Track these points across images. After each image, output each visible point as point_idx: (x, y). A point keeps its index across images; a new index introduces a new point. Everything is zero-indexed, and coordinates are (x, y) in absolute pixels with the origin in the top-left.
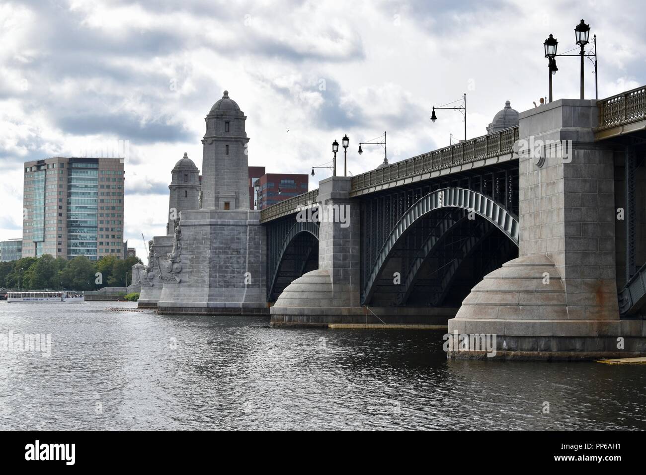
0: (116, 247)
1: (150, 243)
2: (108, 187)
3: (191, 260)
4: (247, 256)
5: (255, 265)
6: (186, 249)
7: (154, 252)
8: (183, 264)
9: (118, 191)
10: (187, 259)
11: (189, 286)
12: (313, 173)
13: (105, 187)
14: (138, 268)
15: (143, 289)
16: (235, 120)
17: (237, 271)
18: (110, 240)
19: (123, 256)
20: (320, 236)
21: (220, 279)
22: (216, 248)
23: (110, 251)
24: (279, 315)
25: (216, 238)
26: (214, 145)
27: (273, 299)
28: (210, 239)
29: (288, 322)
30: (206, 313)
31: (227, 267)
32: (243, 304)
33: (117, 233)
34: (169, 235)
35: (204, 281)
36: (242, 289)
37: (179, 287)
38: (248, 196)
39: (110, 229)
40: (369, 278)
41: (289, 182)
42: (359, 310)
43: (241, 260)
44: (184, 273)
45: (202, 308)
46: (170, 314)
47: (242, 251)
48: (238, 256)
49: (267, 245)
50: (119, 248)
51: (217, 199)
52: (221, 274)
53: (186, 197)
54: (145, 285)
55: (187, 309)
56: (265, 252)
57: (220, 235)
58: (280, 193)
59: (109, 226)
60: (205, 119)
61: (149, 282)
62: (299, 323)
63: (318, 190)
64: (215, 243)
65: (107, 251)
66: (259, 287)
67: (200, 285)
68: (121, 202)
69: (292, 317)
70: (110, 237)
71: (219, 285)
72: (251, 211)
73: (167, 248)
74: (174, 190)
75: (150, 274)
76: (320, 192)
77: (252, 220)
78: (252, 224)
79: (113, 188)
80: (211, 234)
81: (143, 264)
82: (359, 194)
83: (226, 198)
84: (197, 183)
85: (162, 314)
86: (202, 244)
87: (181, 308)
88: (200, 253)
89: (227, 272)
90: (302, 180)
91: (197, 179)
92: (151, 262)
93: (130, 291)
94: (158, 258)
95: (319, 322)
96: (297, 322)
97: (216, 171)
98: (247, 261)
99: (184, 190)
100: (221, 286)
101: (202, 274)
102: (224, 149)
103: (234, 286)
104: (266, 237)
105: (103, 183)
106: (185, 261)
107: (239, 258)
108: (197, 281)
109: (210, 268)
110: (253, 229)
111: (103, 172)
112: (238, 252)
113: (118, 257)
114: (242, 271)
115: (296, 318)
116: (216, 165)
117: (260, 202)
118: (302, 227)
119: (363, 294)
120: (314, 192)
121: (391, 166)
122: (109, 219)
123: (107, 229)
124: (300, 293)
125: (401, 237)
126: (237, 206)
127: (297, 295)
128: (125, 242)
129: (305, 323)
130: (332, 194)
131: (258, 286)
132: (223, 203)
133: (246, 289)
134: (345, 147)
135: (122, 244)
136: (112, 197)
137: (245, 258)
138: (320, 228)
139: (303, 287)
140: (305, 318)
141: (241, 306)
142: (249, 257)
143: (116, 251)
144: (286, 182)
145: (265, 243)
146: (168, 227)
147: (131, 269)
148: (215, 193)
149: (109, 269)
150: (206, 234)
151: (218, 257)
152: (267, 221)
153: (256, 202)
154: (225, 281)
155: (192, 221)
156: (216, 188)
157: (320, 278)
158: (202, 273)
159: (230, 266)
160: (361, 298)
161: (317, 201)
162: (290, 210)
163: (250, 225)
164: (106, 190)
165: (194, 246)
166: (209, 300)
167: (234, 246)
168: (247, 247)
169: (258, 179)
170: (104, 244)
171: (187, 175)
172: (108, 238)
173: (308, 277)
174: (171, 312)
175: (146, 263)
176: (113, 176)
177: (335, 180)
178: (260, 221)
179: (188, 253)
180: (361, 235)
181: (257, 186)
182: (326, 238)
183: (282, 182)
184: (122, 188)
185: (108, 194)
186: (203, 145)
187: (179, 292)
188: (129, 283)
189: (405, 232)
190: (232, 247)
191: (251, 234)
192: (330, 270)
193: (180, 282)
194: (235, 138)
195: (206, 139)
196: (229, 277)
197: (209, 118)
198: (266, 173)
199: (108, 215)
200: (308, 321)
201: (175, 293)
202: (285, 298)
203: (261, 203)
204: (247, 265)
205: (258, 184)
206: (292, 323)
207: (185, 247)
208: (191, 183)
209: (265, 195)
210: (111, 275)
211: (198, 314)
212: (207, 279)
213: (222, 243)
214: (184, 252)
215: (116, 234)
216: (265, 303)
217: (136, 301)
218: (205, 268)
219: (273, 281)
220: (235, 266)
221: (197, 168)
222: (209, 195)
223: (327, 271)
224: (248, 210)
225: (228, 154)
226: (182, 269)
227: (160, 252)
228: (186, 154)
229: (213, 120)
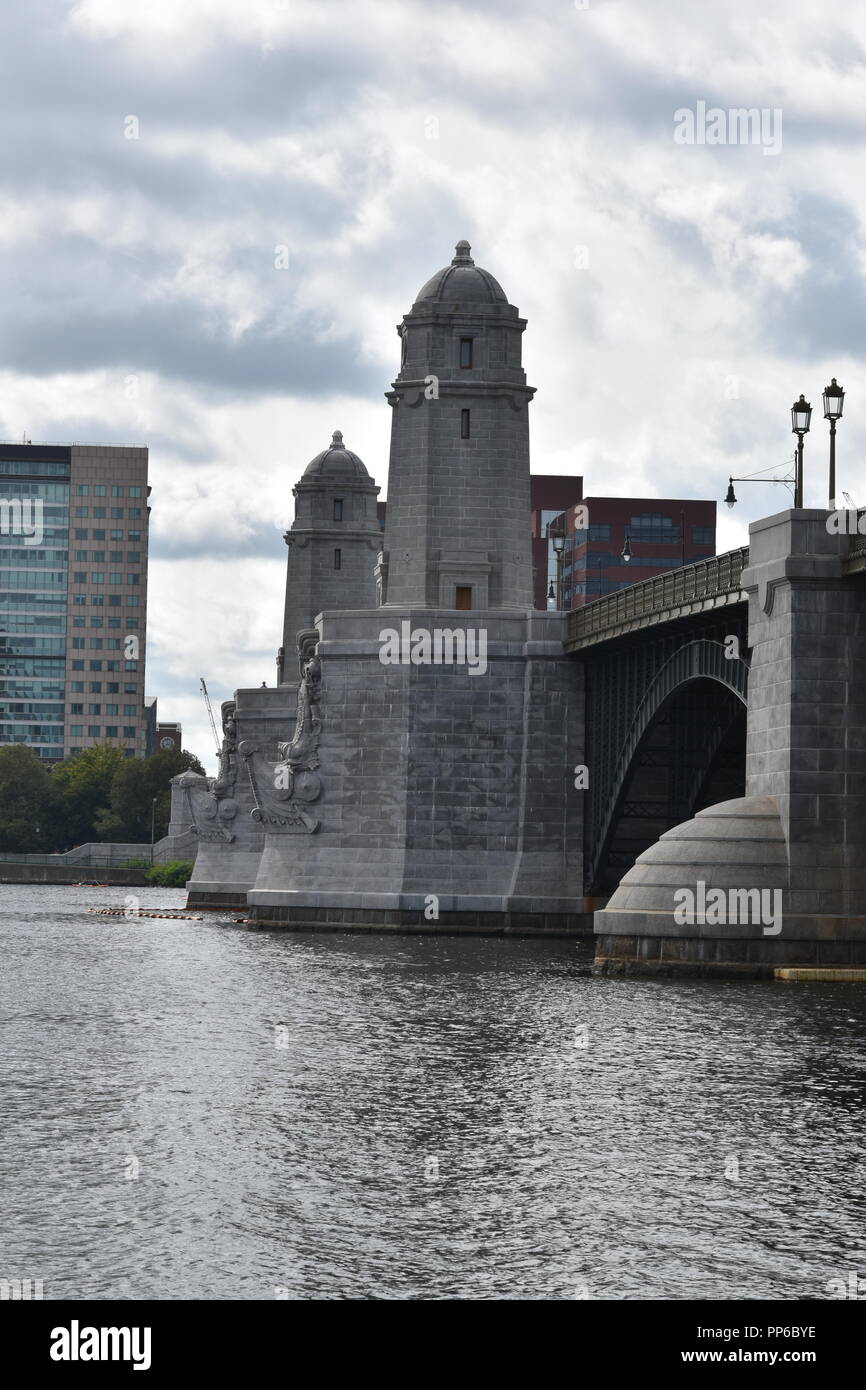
0: (121, 722)
1: (227, 709)
2: (99, 535)
3: (351, 764)
4: (525, 751)
5: (549, 780)
6: (337, 728)
7: (240, 736)
8: (326, 774)
9: (130, 547)
10: (338, 758)
11: (345, 843)
12: (731, 498)
13: (90, 534)
14: (188, 787)
15: (204, 850)
16: (492, 331)
17: (492, 799)
18: (105, 698)
19: (144, 747)
20: (751, 692)
21: (442, 824)
22: (427, 728)
23: (103, 731)
24: (622, 937)
25: (428, 697)
26: (424, 408)
27: (603, 887)
28: (411, 698)
29: (649, 958)
30: (395, 926)
31: (462, 786)
32: (509, 899)
33: (127, 678)
34: (285, 685)
35: (393, 830)
36: (509, 853)
37: (312, 846)
38: (528, 568)
39: (105, 666)
41: (657, 523)
43: (507, 765)
44: (330, 802)
45: (384, 910)
46: (285, 929)
47: (509, 737)
48: (497, 751)
49: (587, 720)
50: (134, 722)
51: (433, 575)
52: (443, 808)
53: (338, 567)
54: (210, 839)
55: (339, 913)
56: (581, 742)
57: (440, 686)
58: (627, 558)
59: (100, 655)
60: (399, 328)
61: (222, 830)
62: (684, 961)
63: (744, 551)
64: (425, 711)
65: (94, 731)
66: (560, 849)
67: (379, 841)
68: (140, 581)
69: (663, 942)
70: (104, 688)
71: (438, 841)
72: (539, 613)
73: (278, 727)
74: (303, 547)
75: (225, 804)
76: (751, 556)
77: (540, 642)
78: (540, 653)
79: (114, 539)
80: (412, 683)
81: (204, 774)
83: (463, 572)
84: (372, 526)
85: (262, 929)
86: (386, 713)
87: (319, 911)
88: (380, 742)
89: (461, 802)
90: (699, 516)
91: (372, 513)
92: (227, 768)
93: (163, 853)
94: (249, 756)
95: (744, 960)
96: (679, 958)
97: (430, 490)
98: (524, 766)
99: (332, 547)
100: (443, 845)
101: (385, 808)
102: (453, 424)
103: (483, 845)
104: (582, 696)
105: (85, 524)
106: (330, 766)
107: (500, 758)
108: (368, 828)
109: (410, 788)
110: (541, 668)
111: (85, 488)
112: (496, 740)
113: (130, 752)
114: (509, 798)
115: (672, 947)
116: (430, 471)
117: (567, 584)
118: (696, 665)
120: (732, 555)
122: (101, 633)
123: (96, 666)
124: (687, 869)
126: (495, 598)
127: (677, 876)
128: (148, 703)
129: (703, 963)
130: (789, 563)
131: (557, 846)
132: (453, 588)
133: (520, 853)
134: (832, 417)
135: (139, 711)
136: (111, 567)
137: (518, 758)
138: (751, 670)
139: (696, 850)
140: (702, 947)
141: (504, 908)
142: (530, 757)
143: (121, 732)
144: (646, 522)
145: (581, 712)
146: (282, 661)
147: (168, 787)
148: (428, 558)
149: (101, 787)
150: (399, 685)
151: (436, 754)
152: (585, 644)
153: (555, 586)
154: (456, 830)
155: (355, 641)
156: (429, 543)
157: (750, 824)
158: (384, 802)
159: (472, 783)
161: (743, 584)
162: (660, 613)
163: (533, 657)
164: (91, 545)
165: (361, 721)
166: (407, 887)
167: (483, 721)
168: (526, 723)
169: (560, 513)
170: (85, 709)
171: (341, 501)
172: (99, 692)
173: (711, 821)
174: (287, 922)
176: (113, 503)
177: (800, 518)
178: (565, 645)
179: (343, 743)
181: (555, 536)
182: (768, 698)
183: (635, 522)
184: (142, 538)
185: (99, 556)
186: (391, 408)
187: (315, 861)
188: (162, 833)
190: (478, 723)
191: (536, 686)
192: (782, 799)
193: (317, 831)
194: (490, 387)
195: (401, 391)
196: (469, 816)
197: (408, 328)
198: (586, 494)
199: (97, 622)
200: (712, 957)
201: (303, 865)
202: (640, 885)
203: (568, 588)
204: (524, 781)
205: (561, 528)
206: (660, 961)
207: (334, 721)
208: (352, 526)
209: (581, 565)
210: (108, 806)
211: (370, 931)
212: (399, 822)
213: (448, 712)
214: (329, 737)
215: (123, 679)
216: (576, 895)
217: (182, 886)
218: (395, 787)
219: (605, 831)
220: (487, 782)
221: (373, 480)
222: (408, 563)
223: (770, 802)
224: (529, 610)
225: (467, 437)
226: (322, 790)
227: (256, 738)
228: (338, 437)
229: (423, 333)
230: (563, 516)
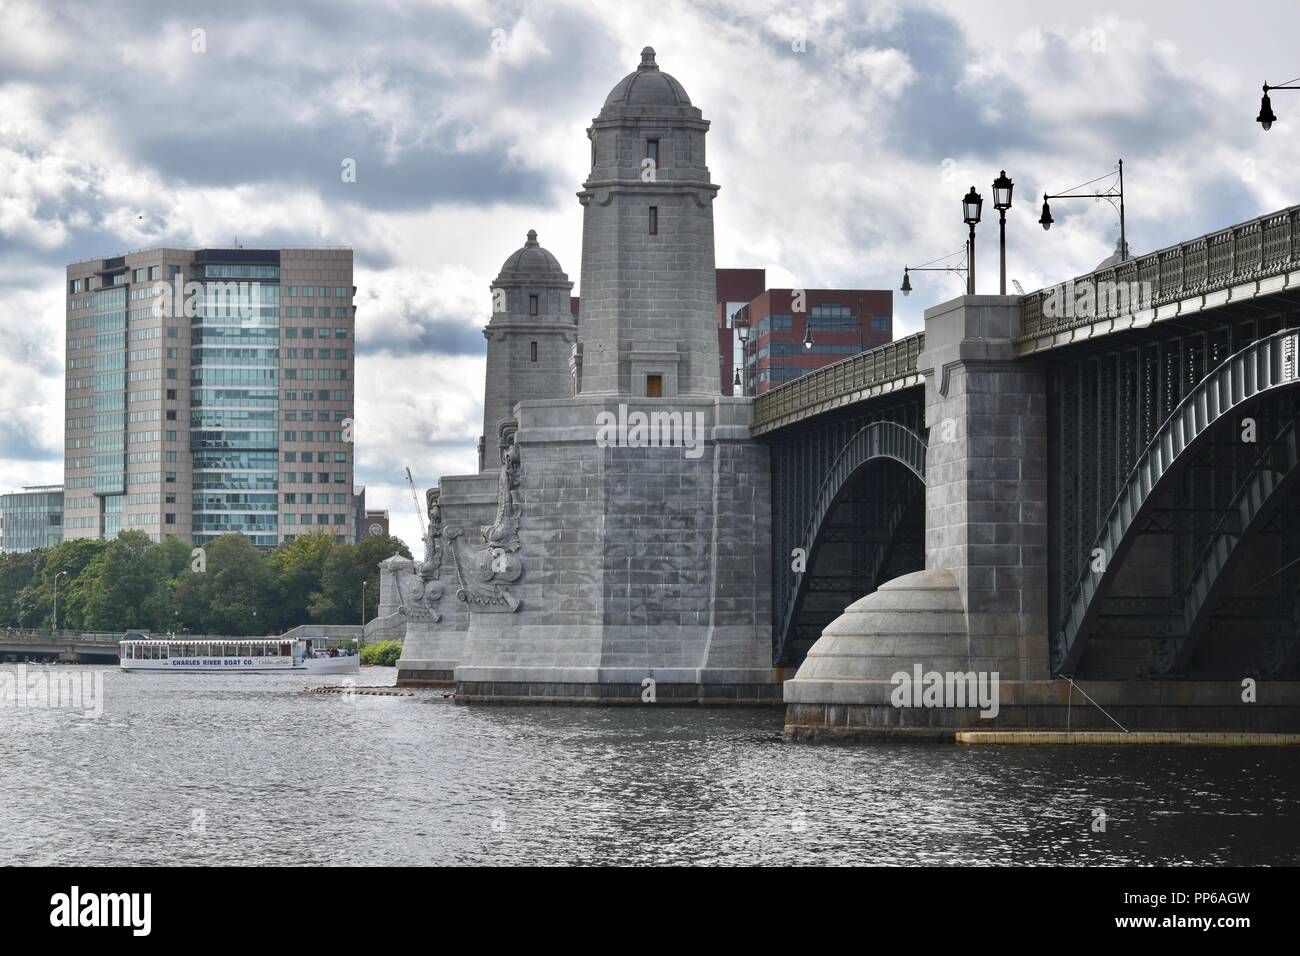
0: (332, 510)
1: (432, 496)
2: (308, 333)
3: (551, 545)
4: (715, 531)
5: (738, 558)
6: (537, 512)
7: (444, 521)
8: (527, 555)
9: (337, 344)
10: (537, 540)
11: (546, 621)
12: (906, 287)
13: (300, 333)
14: (396, 570)
15: (412, 629)
16: (678, 133)
17: (684, 576)
18: (316, 488)
19: (354, 533)
20: (929, 471)
21: (638, 601)
22: (622, 510)
23: (315, 519)
24: (810, 705)
25: (622, 481)
26: (614, 207)
27: (791, 658)
28: (605, 482)
29: (836, 725)
30: (594, 699)
31: (655, 565)
32: (702, 671)
33: (336, 468)
34: (487, 471)
35: (591, 607)
36: (701, 628)
37: (515, 624)
38: (714, 357)
39: (315, 458)
40: (1075, 597)
41: (836, 312)
42: (1044, 689)
43: (698, 545)
44: (531, 582)
45: (583, 684)
46: (490, 703)
47: (699, 518)
48: (687, 531)
49: (773, 500)
50: (343, 509)
51: (625, 364)
52: (637, 586)
53: (534, 359)
54: (418, 619)
55: (541, 687)
56: (767, 521)
57: (634, 469)
58: (808, 345)
59: (310, 447)
60: (589, 131)
61: (428, 611)
62: (869, 727)
63: (920, 337)
64: (620, 494)
65: (306, 519)
66: (750, 622)
67: (578, 617)
68: (347, 376)
69: (849, 709)
70: (315, 478)
71: (633, 617)
72: (726, 399)
73: (480, 512)
74: (501, 340)
75: (431, 586)
76: (927, 342)
77: (727, 427)
78: (728, 437)
79: (321, 337)
80: (607, 467)
81: (412, 558)
82: (1045, 345)
83: (652, 361)
84: (566, 320)
85: (468, 703)
86: (582, 496)
87: (522, 686)
88: (577, 524)
89: (655, 579)
90: (875, 305)
91: (566, 307)
92: (433, 552)
93: (375, 635)
94: (453, 539)
95: (926, 724)
96: (864, 725)
97: (620, 285)
98: (714, 545)
99: (527, 341)
100: (638, 621)
101: (583, 587)
102: (642, 220)
103: (677, 620)
104: (768, 477)
105: (294, 323)
106: (530, 547)
107: (691, 537)
108: (567, 606)
109: (606, 567)
110: (729, 451)
111: (294, 290)
112: (688, 520)
113: (340, 538)
114: (700, 575)
115: (859, 714)
116: (621, 266)
117: (752, 372)
118: (876, 446)
119: (1057, 642)
120: (909, 340)
121: (1140, 263)
122: (311, 426)
123: (307, 457)
124: (872, 639)
125: (1171, 472)
126: (684, 385)
127: (862, 646)
128: (357, 492)
129: (888, 729)
130: (963, 347)
131: (747, 620)
132: (644, 377)
133: (712, 628)
134: (1002, 208)
135: (349, 499)
136: (321, 364)
137: (708, 537)
138: (929, 449)
139: (880, 622)
140: (886, 713)
141: (698, 680)
142: (720, 535)
143: (331, 519)
144: (826, 312)
145: (766, 493)
146: (483, 449)
147: (377, 571)
148: (620, 349)
149: (313, 572)
150: (594, 468)
151: (631, 535)
152: (771, 427)
153: (741, 374)
154: (650, 607)
155: (552, 429)
156: (620, 334)
157: (930, 596)
158: (581, 581)
159: (665, 561)
160: (1053, 653)
161: (919, 367)
162: (841, 396)
163: (721, 441)
164: (301, 343)
165: (559, 504)
166: (605, 661)
167: (676, 502)
168: (715, 503)
169: (744, 304)
170: (298, 499)
171: (536, 297)
172: (310, 482)
173: (895, 593)
174: (493, 697)
175: (420, 554)
176: (321, 303)
177: (973, 304)
178: (752, 429)
179: (542, 525)
180: (1052, 468)
181: (740, 326)
182: (945, 476)
183: (816, 311)
184: (348, 336)
185: (308, 353)
186: (582, 207)
187: (518, 637)
188: (372, 614)
189: (1182, 459)
190: (669, 505)
191: (725, 469)
192: (961, 572)
193: (520, 609)
194: (676, 186)
195: (591, 191)
196: (663, 593)
197: (597, 130)
198: (768, 287)
199: (308, 417)
200: (897, 723)
201: (507, 642)
202: (826, 655)
203: (753, 375)
204: (714, 559)
205: (743, 319)
206: (847, 728)
207: (533, 505)
208: (547, 320)
209: (764, 353)
210: (320, 590)
211: (571, 704)
212: (597, 599)
213: (641, 494)
214: (529, 520)
215: (332, 469)
216: (766, 667)
217: (392, 664)
218: (592, 567)
219: (792, 605)
220: (679, 560)
221: (566, 276)
222: (601, 353)
223: (949, 575)
224: (717, 396)
225: (655, 233)
226: (523, 570)
227: (460, 522)
228: (532, 235)
229: (612, 135)
230: (747, 306)
